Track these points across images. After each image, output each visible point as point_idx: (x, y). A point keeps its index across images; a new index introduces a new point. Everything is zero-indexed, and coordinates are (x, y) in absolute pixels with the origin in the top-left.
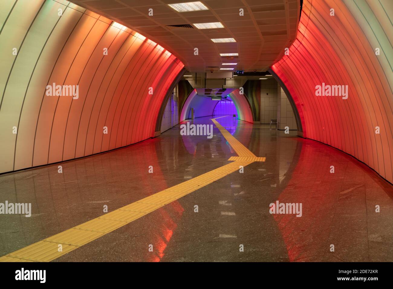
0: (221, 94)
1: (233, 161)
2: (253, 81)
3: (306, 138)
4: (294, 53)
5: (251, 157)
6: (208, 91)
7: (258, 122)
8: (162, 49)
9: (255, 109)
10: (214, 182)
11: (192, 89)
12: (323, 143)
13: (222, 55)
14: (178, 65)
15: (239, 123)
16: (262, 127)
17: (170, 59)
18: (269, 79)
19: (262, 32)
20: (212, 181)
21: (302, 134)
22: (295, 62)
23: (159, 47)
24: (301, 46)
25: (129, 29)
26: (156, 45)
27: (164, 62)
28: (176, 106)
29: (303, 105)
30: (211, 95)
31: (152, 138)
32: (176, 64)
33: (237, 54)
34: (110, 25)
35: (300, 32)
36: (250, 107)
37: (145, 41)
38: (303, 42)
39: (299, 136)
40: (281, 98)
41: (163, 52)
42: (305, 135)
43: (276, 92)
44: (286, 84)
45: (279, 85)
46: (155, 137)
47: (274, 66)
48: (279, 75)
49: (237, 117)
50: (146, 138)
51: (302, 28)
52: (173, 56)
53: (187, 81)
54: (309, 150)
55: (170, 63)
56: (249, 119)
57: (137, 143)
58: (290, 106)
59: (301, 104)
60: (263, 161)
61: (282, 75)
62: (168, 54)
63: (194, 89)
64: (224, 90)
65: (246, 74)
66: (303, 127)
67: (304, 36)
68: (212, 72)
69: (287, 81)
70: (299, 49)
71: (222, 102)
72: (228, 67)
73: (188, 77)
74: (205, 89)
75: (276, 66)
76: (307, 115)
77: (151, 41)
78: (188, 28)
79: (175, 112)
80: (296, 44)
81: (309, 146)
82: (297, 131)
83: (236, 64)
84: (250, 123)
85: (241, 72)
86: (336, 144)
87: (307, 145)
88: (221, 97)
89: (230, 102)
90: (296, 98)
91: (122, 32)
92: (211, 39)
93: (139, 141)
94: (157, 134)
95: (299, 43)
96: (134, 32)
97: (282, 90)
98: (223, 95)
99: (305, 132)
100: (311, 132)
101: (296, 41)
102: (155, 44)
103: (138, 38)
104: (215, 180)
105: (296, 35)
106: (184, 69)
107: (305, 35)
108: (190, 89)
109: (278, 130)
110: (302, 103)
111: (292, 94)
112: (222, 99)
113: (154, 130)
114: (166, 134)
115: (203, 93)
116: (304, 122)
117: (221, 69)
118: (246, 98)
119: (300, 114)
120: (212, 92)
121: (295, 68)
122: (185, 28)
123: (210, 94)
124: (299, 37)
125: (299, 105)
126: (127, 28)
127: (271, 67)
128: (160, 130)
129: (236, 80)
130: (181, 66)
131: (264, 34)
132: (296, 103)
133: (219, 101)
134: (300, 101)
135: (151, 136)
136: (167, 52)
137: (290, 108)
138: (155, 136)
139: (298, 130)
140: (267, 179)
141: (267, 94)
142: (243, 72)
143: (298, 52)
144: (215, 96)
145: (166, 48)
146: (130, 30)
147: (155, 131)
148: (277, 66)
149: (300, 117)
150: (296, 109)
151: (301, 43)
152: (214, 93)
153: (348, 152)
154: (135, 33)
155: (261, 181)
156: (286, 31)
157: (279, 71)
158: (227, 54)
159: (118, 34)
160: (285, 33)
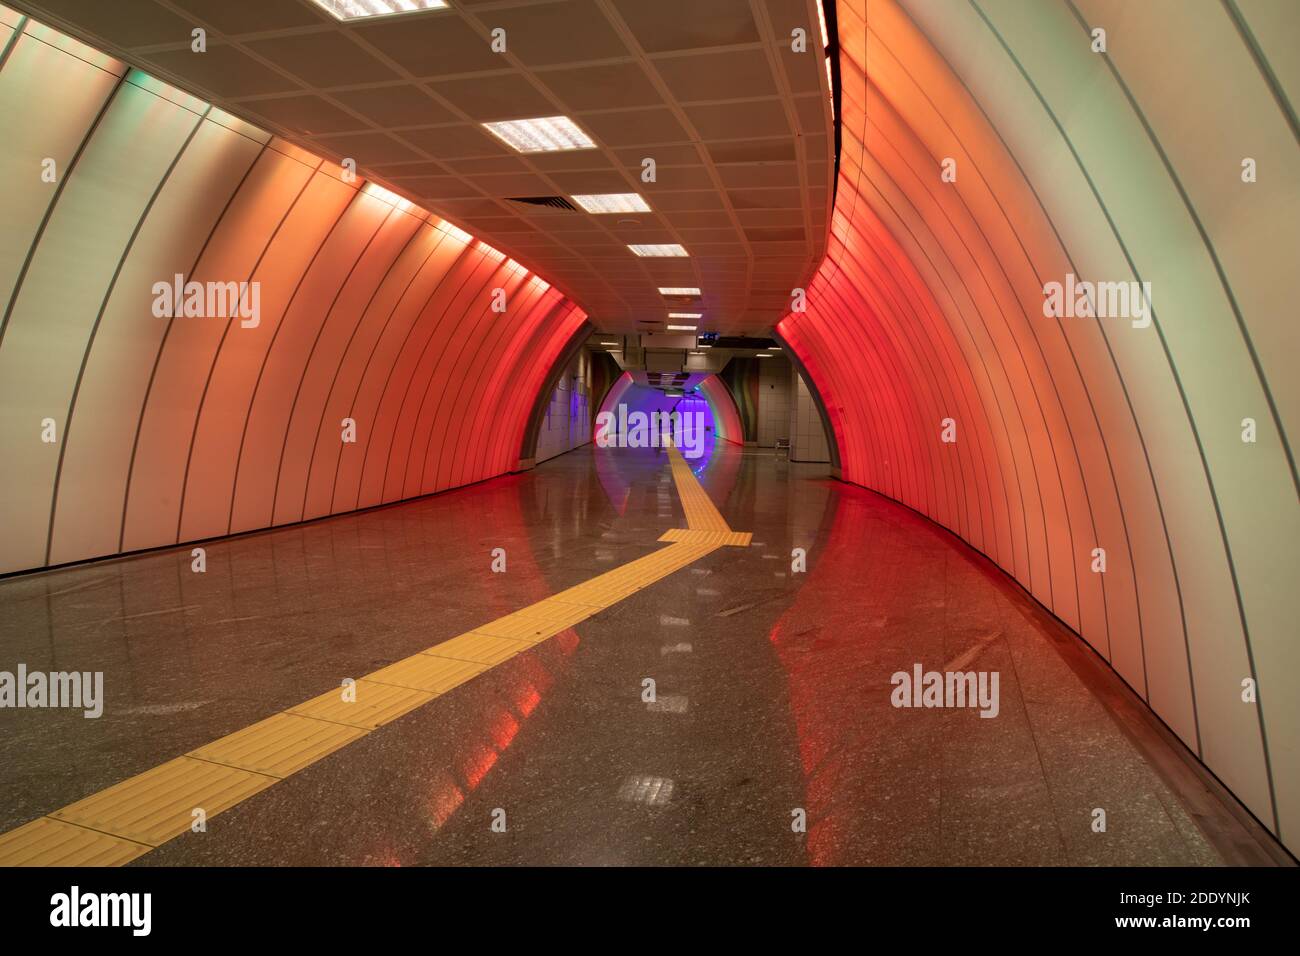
0: (682, 383)
1: (670, 543)
2: (743, 361)
3: (847, 483)
4: (824, 294)
5: (717, 531)
6: (654, 377)
7: (754, 444)
8: (523, 271)
9: (746, 417)
10: (593, 617)
11: (621, 372)
12: (885, 496)
13: (663, 291)
14: (572, 315)
15: (717, 443)
16: (761, 454)
17: (548, 298)
18: (777, 357)
19: (746, 231)
20: (585, 615)
21: (840, 474)
22: (827, 318)
23: (512, 264)
24: (838, 274)
25: (419, 208)
26: (505, 260)
27: (533, 304)
28: (584, 405)
29: (841, 410)
30: (661, 386)
31: (511, 473)
32: (566, 311)
33: (696, 291)
34: (360, 189)
35: (838, 239)
36: (738, 412)
37: (471, 246)
38: (843, 265)
39: (834, 478)
40: (800, 394)
41: (527, 279)
42: (847, 475)
43: (788, 383)
44: (806, 364)
45: (793, 369)
46: (521, 472)
47: (781, 325)
48: (792, 344)
49: (714, 431)
50: (494, 475)
51: (840, 226)
52: (554, 291)
53: (609, 355)
54: (854, 510)
55: (549, 308)
56: (736, 437)
57: (468, 485)
58: (816, 412)
59: (838, 408)
60: (745, 544)
61: (799, 344)
62: (540, 286)
63: (624, 372)
64: (686, 376)
65: (725, 342)
66: (841, 458)
67: (845, 247)
68: (651, 334)
69: (808, 358)
70: (833, 282)
71: (687, 401)
72: (683, 324)
73: (611, 347)
74: (645, 372)
75: (786, 326)
76: (851, 431)
77: (490, 248)
78: (561, 210)
79: (580, 418)
80: (826, 268)
81: (853, 501)
82: (828, 465)
83: (699, 316)
84: (739, 445)
85: (714, 335)
86: (915, 499)
87: (849, 501)
88: (683, 390)
89: (702, 402)
90: (828, 395)
91: (398, 214)
92: (629, 246)
93: (475, 481)
94: (523, 464)
95: (834, 268)
96: (435, 217)
97: (800, 379)
98: (686, 385)
99: (846, 469)
100: (858, 469)
101: (827, 262)
102: (501, 256)
103: (449, 237)
104: (594, 611)
105: (827, 248)
106: (587, 323)
107: (849, 245)
108: (616, 372)
109: (792, 461)
110: (841, 406)
111: (819, 387)
112: (688, 395)
113: (518, 455)
114: (549, 465)
115: (645, 381)
116: (844, 449)
117: (670, 327)
118: (730, 394)
119: (836, 429)
120: (662, 381)
121: (825, 327)
122: (556, 208)
123: (659, 383)
124: (834, 251)
125: (833, 410)
126: (413, 205)
127: (775, 328)
128: (533, 456)
129: (709, 356)
130: (578, 317)
131: (751, 235)
132: (828, 406)
133: (680, 399)
134: (836, 402)
135: (509, 469)
136: (536, 280)
137: (816, 417)
138: (519, 468)
139: (831, 462)
140: (740, 609)
141: (772, 387)
142: (717, 337)
143: (832, 291)
144: (672, 388)
145: (534, 270)
146: (422, 212)
147: (521, 459)
148: (789, 324)
149: (837, 436)
150: (828, 417)
151: (838, 267)
152: (667, 380)
153: (944, 521)
154: (437, 222)
155: (726, 614)
156: (802, 230)
157: (793, 336)
158: (675, 289)
159: (386, 219)
160: (799, 235)
